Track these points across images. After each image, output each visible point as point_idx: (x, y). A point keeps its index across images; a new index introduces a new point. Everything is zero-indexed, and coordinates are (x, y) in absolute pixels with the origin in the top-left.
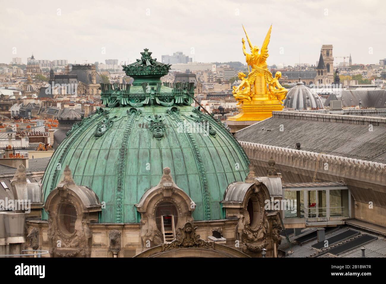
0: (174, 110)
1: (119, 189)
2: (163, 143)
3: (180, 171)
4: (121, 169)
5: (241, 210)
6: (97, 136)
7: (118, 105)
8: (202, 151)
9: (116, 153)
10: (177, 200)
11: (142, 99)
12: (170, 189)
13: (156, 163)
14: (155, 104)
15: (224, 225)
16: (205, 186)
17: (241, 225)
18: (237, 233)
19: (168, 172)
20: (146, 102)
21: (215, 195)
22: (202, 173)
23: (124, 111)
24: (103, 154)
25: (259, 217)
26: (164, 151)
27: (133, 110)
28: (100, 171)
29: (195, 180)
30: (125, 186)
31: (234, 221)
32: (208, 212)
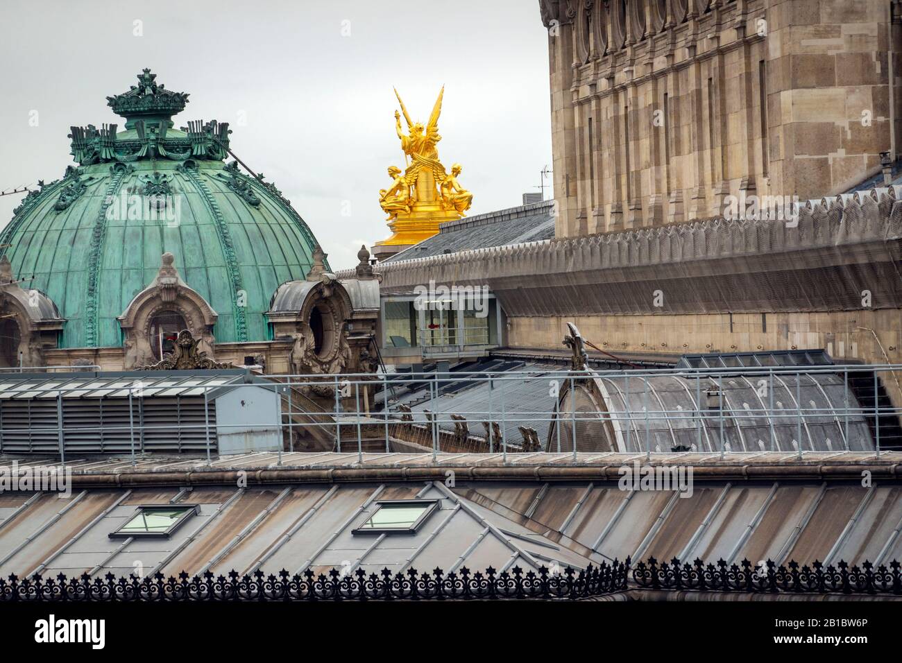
0: (189, 164)
1: (92, 291)
3: (194, 261)
4: (95, 259)
5: (298, 326)
6: (59, 209)
7: (97, 161)
8: (234, 231)
9: (88, 235)
10: (186, 308)
11: (134, 147)
12: (172, 289)
13: (153, 251)
14: (158, 157)
15: (269, 349)
17: (299, 350)
18: (292, 364)
19: (169, 260)
20: (142, 153)
21: (255, 301)
22: (232, 266)
23: (104, 170)
24: (67, 237)
25: (334, 338)
26: (167, 231)
27: (120, 166)
28: (61, 265)
29: (220, 277)
30: (102, 288)
31: (288, 345)
32: (242, 330)
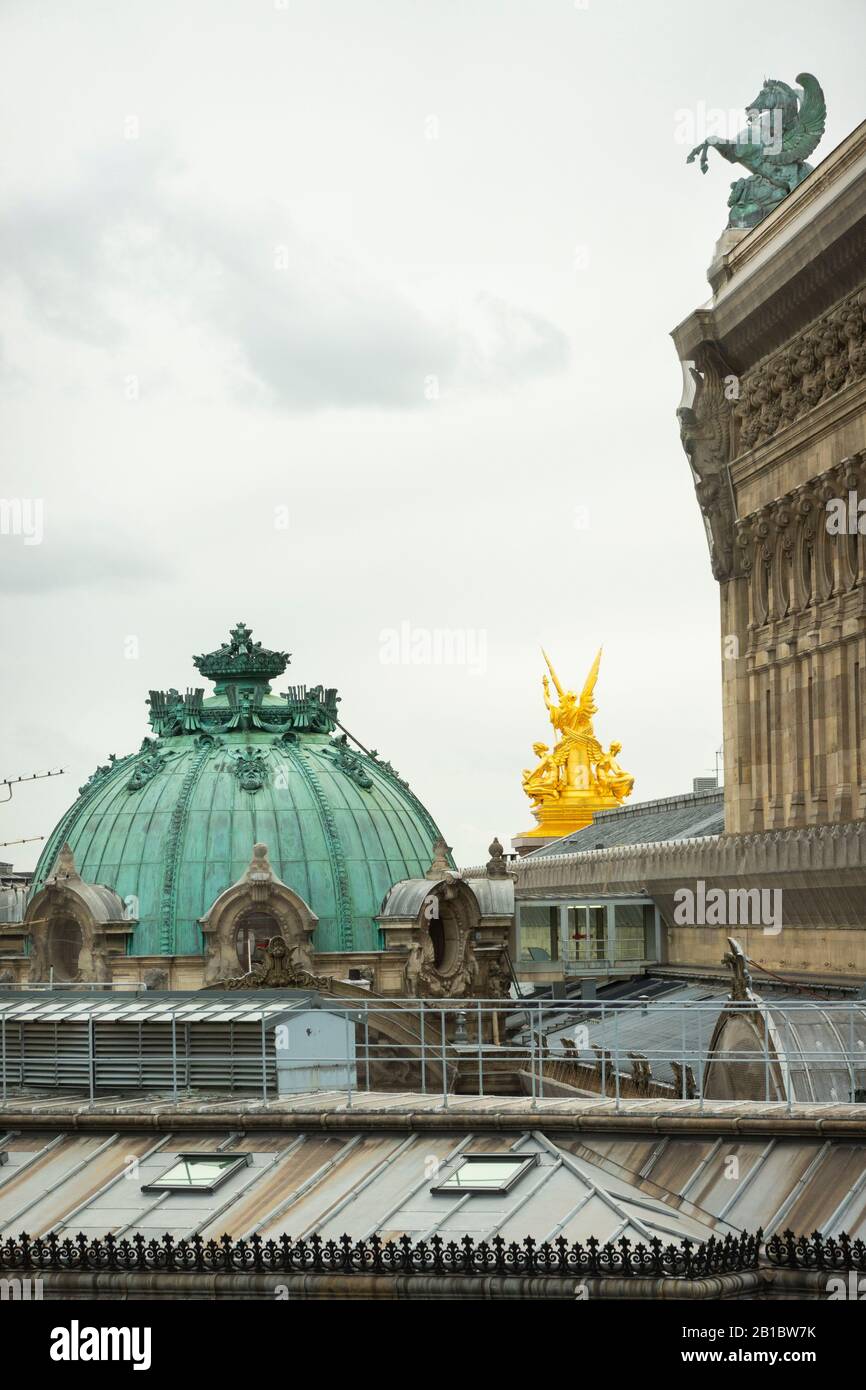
0: (289, 738)
1: (169, 888)
2: (261, 800)
3: (292, 853)
4: (174, 849)
5: (415, 933)
6: (132, 788)
7: (179, 733)
8: (340, 817)
9: (166, 820)
10: (281, 909)
11: (223, 716)
12: (264, 886)
13: (243, 840)
14: (252, 728)
15: (379, 961)
16: (342, 885)
17: (416, 964)
18: (406, 979)
19: (261, 852)
20: (233, 723)
21: (363, 902)
22: (337, 860)
23: (187, 743)
24: (141, 823)
25: (458, 949)
26: (260, 816)
27: (206, 738)
28: (132, 856)
29: (322, 874)
30: (181, 884)
31: (403, 956)
32: (348, 938)
